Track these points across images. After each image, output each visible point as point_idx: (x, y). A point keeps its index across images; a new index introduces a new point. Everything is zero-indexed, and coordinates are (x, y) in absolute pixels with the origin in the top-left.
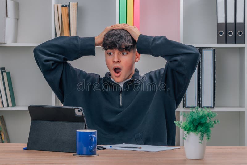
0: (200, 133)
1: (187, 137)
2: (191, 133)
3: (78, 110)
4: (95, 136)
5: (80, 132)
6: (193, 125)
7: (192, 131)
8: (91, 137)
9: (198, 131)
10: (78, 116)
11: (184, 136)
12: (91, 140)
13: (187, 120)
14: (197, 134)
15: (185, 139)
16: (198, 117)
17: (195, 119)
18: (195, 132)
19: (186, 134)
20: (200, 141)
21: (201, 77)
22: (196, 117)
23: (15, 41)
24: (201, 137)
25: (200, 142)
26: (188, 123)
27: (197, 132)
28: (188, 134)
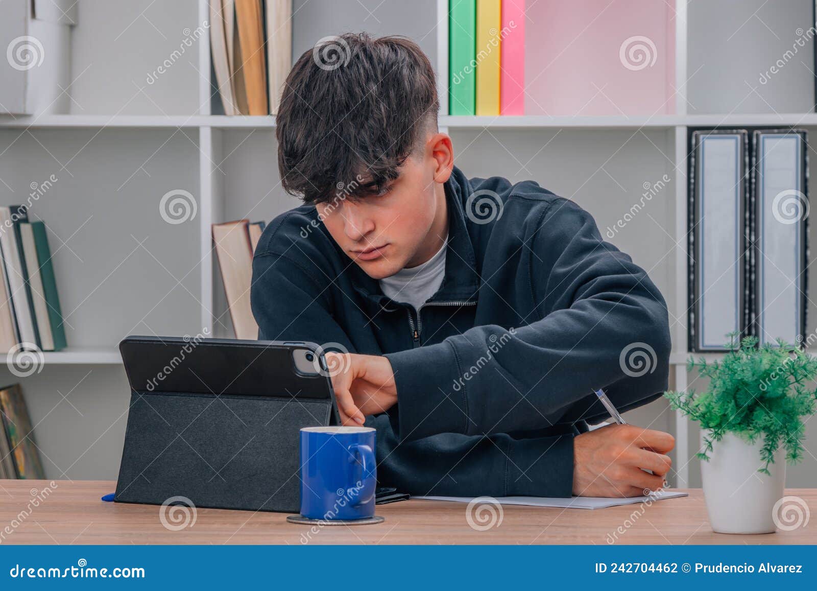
0: (763, 435)
1: (712, 450)
2: (730, 436)
3: (304, 352)
4: (368, 448)
5: (313, 436)
6: (738, 406)
7: (732, 427)
8: (356, 452)
9: (754, 427)
10: (305, 375)
11: (703, 448)
12: (354, 462)
13: (715, 387)
14: (751, 437)
15: (707, 458)
16: (753, 375)
17: (743, 383)
18: (742, 429)
19: (710, 439)
20: (763, 465)
21: (757, 236)
22: (748, 376)
23: (64, 107)
24: (766, 449)
25: (762, 470)
26: (719, 399)
27: (753, 432)
28: (719, 440)
